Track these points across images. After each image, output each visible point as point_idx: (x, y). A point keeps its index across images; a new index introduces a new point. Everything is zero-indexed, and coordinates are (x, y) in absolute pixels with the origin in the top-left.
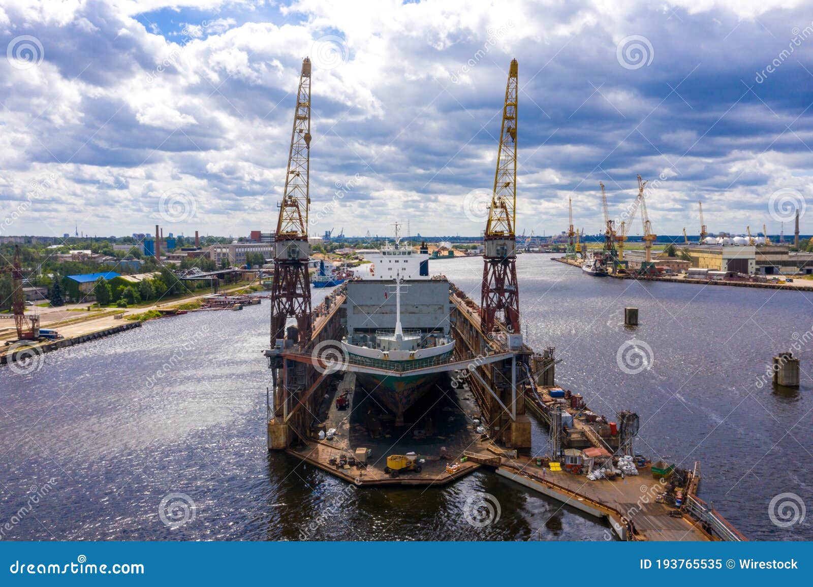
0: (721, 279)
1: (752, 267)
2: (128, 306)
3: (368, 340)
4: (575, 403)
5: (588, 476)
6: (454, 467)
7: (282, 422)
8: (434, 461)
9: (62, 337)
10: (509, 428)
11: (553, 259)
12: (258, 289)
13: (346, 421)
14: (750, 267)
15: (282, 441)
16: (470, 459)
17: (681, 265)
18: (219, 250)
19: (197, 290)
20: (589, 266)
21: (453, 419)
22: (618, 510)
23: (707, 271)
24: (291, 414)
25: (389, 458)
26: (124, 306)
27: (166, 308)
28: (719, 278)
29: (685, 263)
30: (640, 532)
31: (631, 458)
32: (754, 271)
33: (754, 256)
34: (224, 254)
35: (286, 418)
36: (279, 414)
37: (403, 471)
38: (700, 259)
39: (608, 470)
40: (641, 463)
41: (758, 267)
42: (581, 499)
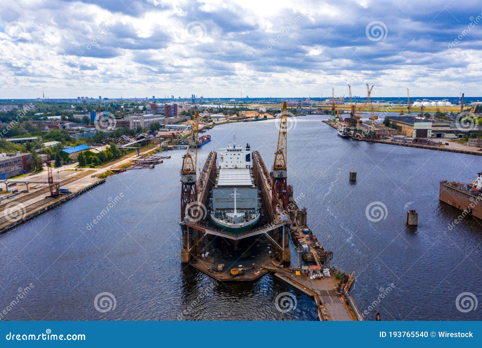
0: (410, 143)
1: (430, 134)
2: (95, 167)
3: (222, 214)
4: (312, 239)
5: (310, 278)
6: (257, 273)
7: (187, 251)
8: (250, 270)
9: (71, 193)
10: (282, 254)
11: (323, 121)
12: (160, 150)
13: (212, 247)
14: (428, 133)
15: (187, 259)
16: (264, 269)
17: (391, 132)
18: (134, 121)
19: (128, 152)
20: (340, 132)
21: (259, 246)
22: (318, 293)
23: (404, 138)
24: (191, 249)
25: (232, 270)
26: (93, 167)
27: (116, 168)
28: (410, 141)
29: (393, 131)
30: (323, 304)
31: (329, 270)
32: (430, 136)
33: (431, 128)
34: (138, 123)
35: (189, 250)
36: (185, 248)
37: (237, 275)
38: (402, 128)
39: (318, 275)
40: (332, 271)
41: (433, 134)
42: (305, 289)
